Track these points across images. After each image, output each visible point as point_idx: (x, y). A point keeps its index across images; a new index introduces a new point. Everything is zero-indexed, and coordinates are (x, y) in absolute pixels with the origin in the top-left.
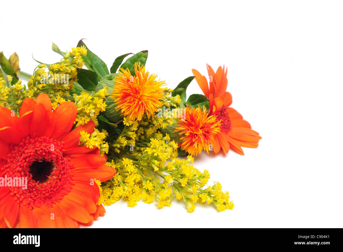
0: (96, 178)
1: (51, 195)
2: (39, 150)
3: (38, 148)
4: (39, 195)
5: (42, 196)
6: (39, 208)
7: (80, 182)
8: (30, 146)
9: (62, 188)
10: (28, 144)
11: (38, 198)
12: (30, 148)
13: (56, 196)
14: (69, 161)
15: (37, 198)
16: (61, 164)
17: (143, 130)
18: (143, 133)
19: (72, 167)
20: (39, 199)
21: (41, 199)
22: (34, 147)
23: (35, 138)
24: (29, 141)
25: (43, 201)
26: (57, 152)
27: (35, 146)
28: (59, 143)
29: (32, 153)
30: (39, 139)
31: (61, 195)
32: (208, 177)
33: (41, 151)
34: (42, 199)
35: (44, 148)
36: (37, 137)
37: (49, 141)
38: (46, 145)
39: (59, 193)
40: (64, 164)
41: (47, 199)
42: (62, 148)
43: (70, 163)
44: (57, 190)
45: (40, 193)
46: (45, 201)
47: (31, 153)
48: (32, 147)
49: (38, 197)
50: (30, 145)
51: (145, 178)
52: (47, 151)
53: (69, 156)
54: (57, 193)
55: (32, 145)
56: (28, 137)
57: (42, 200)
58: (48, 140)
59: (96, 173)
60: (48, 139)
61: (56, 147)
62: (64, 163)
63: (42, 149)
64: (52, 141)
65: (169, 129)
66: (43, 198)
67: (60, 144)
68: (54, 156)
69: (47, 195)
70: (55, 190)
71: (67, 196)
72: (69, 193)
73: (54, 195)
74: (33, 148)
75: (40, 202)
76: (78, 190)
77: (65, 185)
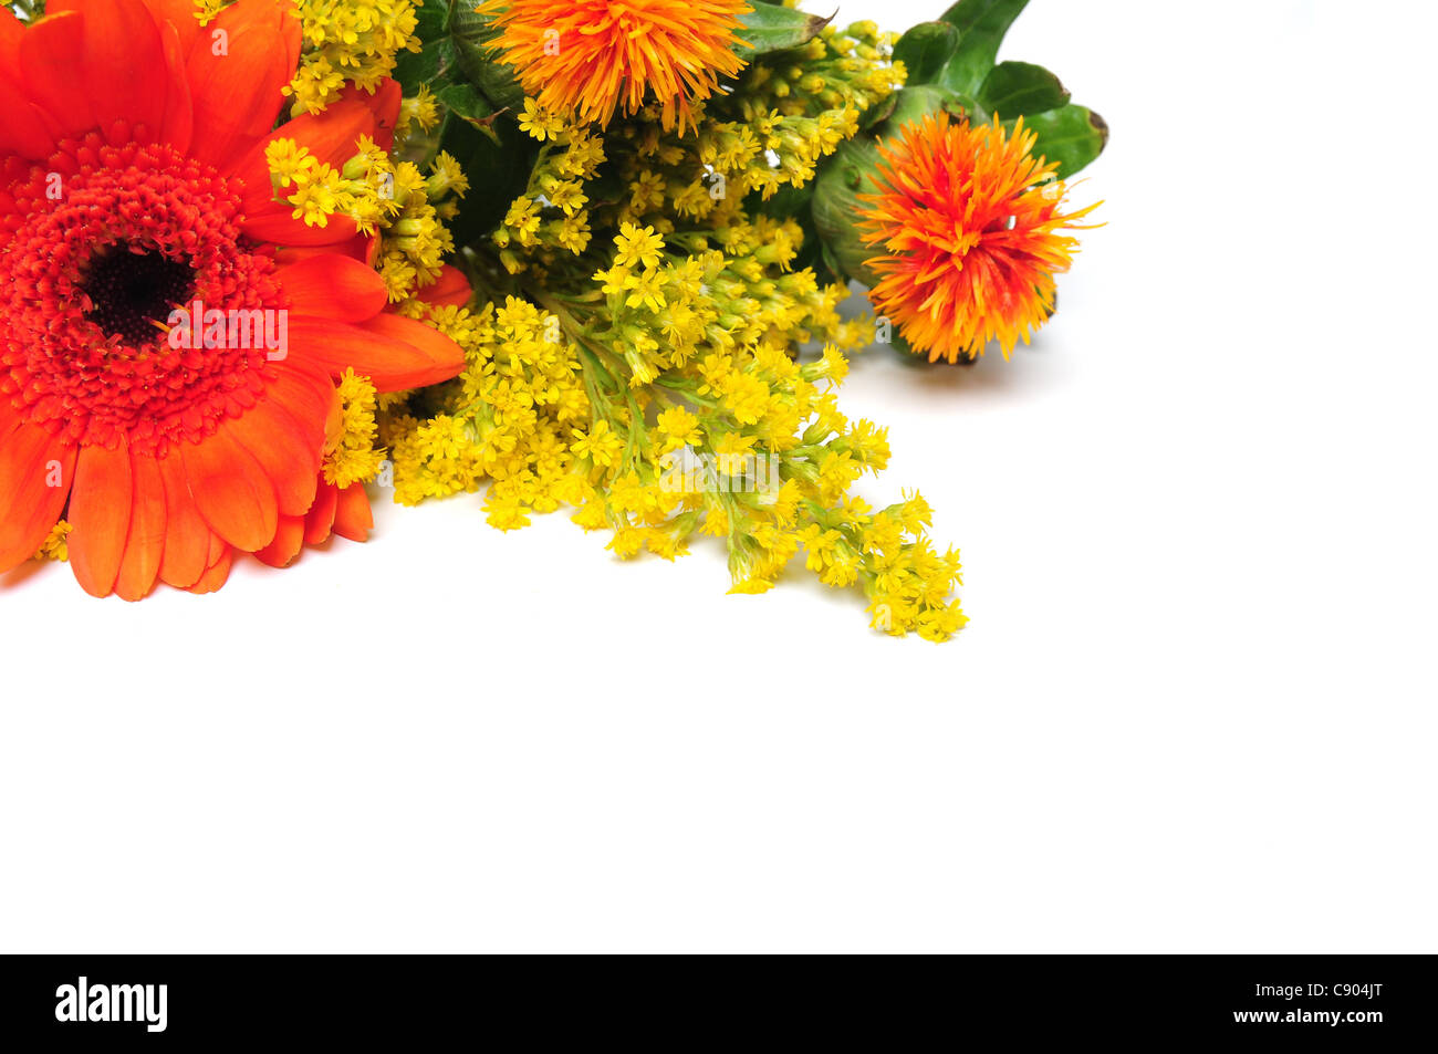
0: (354, 367)
1: (161, 404)
2: (131, 200)
3: (127, 188)
4: (106, 393)
5: (117, 402)
6: (102, 448)
7: (293, 375)
8: (98, 178)
9: (219, 387)
10: (91, 165)
11: (103, 405)
12: (96, 186)
13: (185, 414)
14: (267, 271)
15: (96, 403)
16: (216, 278)
17: (661, 186)
18: (658, 200)
19: (275, 302)
20: (107, 410)
21: (113, 414)
22: (114, 182)
23: (125, 146)
24: (96, 152)
25: (125, 424)
26: (209, 224)
27: (118, 177)
28: (222, 185)
29: (94, 208)
30: (143, 153)
31: (207, 414)
32: (880, 458)
33: (135, 204)
34: (119, 413)
35: (154, 196)
36: (134, 143)
37: (184, 166)
38: (166, 182)
39: (200, 403)
40: (232, 280)
41: (145, 419)
42: (240, 210)
43: (268, 281)
44: (187, 386)
45: (109, 386)
46: (136, 425)
47: (90, 204)
48: (104, 181)
49: (100, 399)
50: (99, 174)
51: (609, 414)
52: (161, 208)
53: (266, 248)
54: (192, 400)
55: (106, 174)
56: (91, 137)
57: (122, 419)
58: (178, 164)
59: (358, 343)
60: (177, 157)
61: (213, 198)
62: (233, 275)
63: (143, 198)
64: (196, 171)
65: (845, 214)
66: (120, 408)
67: (228, 189)
68: (195, 236)
69: (139, 399)
70: (175, 384)
71: (238, 423)
72: (245, 413)
73: (173, 407)
74: (106, 187)
75: (112, 424)
76: (284, 408)
77: (233, 375)
